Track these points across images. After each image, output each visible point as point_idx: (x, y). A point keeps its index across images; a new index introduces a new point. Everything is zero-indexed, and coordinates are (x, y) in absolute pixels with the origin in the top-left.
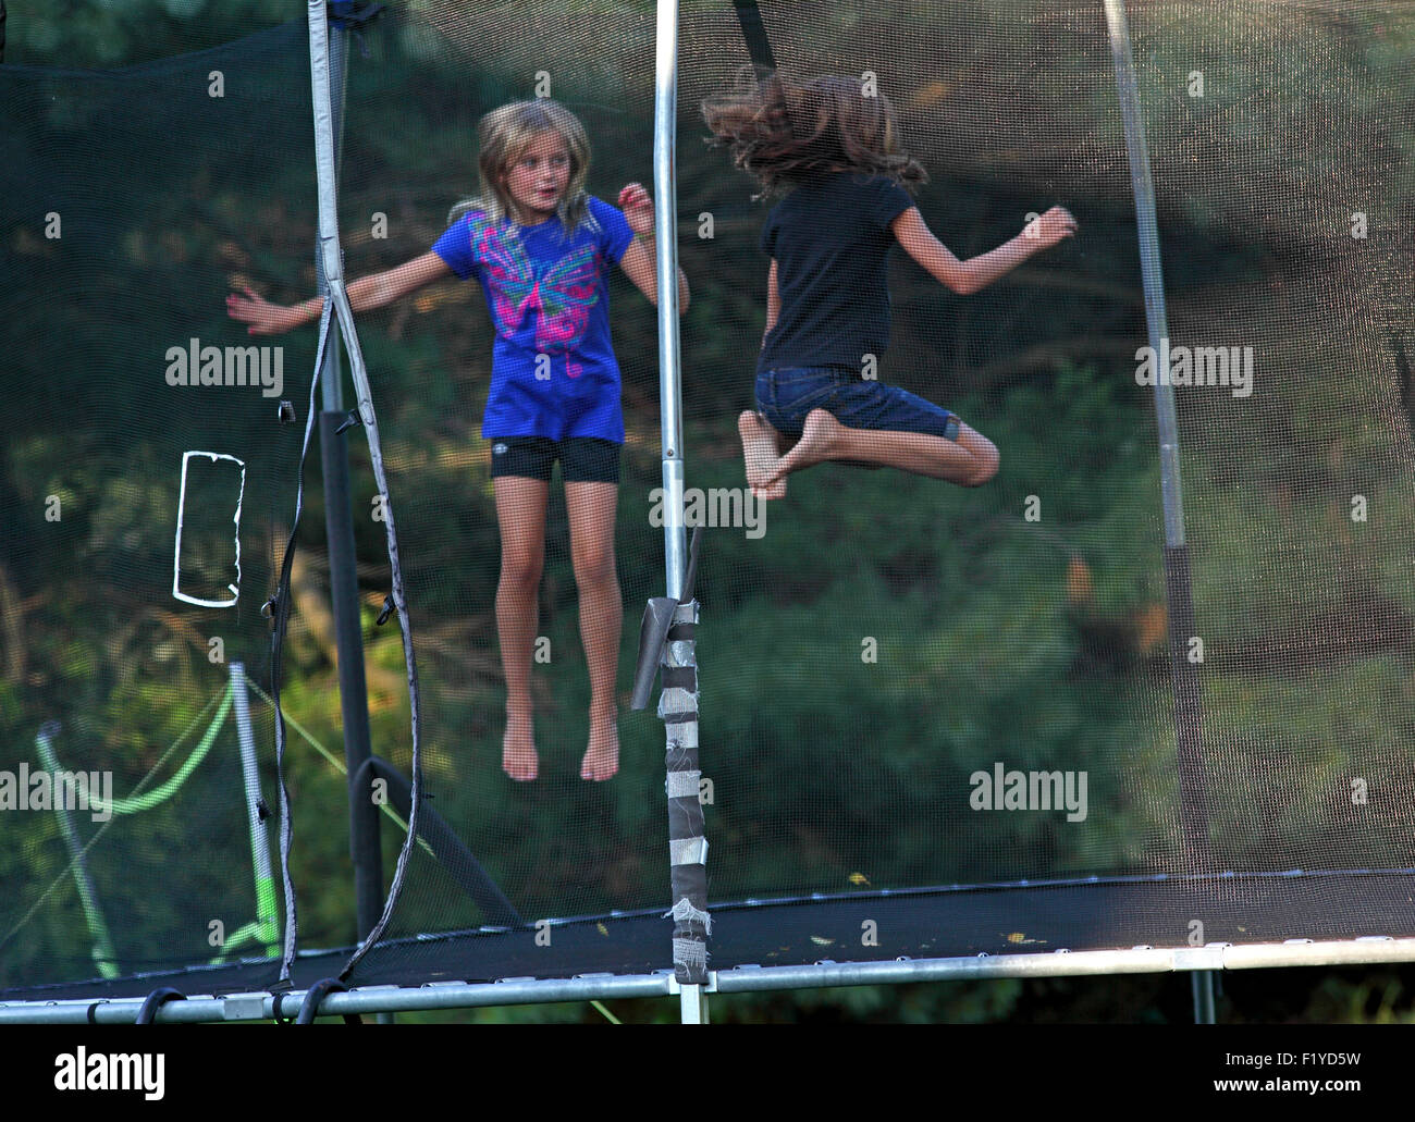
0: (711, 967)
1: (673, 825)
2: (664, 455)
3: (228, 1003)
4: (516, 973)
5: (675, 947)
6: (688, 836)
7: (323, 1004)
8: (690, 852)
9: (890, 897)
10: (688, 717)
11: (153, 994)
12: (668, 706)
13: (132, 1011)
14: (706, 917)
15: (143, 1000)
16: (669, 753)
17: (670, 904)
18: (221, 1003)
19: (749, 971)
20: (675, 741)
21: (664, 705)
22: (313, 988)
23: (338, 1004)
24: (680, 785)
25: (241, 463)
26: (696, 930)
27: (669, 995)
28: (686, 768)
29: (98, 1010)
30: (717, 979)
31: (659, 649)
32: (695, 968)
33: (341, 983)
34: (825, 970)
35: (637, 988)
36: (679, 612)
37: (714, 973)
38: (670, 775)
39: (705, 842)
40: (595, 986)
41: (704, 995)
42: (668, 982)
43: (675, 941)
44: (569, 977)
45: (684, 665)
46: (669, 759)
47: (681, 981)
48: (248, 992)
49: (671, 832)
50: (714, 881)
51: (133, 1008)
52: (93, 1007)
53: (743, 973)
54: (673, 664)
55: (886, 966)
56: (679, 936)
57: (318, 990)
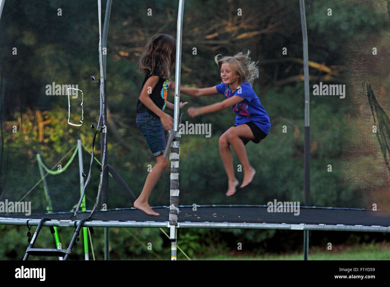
0: (178, 221)
1: (171, 186)
2: (175, 96)
3: (61, 222)
4: (131, 220)
5: (170, 216)
6: (174, 189)
7: (84, 224)
8: (175, 193)
9: (232, 207)
10: (177, 160)
11: (43, 219)
12: (172, 157)
13: (37, 223)
14: (178, 209)
15: (40, 220)
16: (171, 169)
17: (169, 205)
18: (59, 222)
19: (187, 223)
20: (173, 166)
21: (171, 157)
22: (82, 220)
23: (87, 224)
24: (174, 176)
25: (81, 91)
26: (175, 212)
27: (167, 228)
28: (175, 172)
29: (29, 222)
30: (180, 225)
31: (171, 143)
32: (174, 221)
33: (88, 219)
34: (206, 224)
35: (160, 225)
36: (176, 134)
37: (179, 223)
38: (171, 174)
39: (179, 191)
40: (150, 224)
41: (176, 228)
42: (167, 224)
43: (170, 215)
44: (144, 221)
45: (177, 147)
46: (171, 170)
47: (171, 224)
48: (66, 220)
49: (171, 188)
50: (181, 200)
51: (38, 222)
52: (28, 221)
53: (186, 223)
54: (174, 147)
55: (221, 224)
56: (171, 213)
57: (83, 220)
